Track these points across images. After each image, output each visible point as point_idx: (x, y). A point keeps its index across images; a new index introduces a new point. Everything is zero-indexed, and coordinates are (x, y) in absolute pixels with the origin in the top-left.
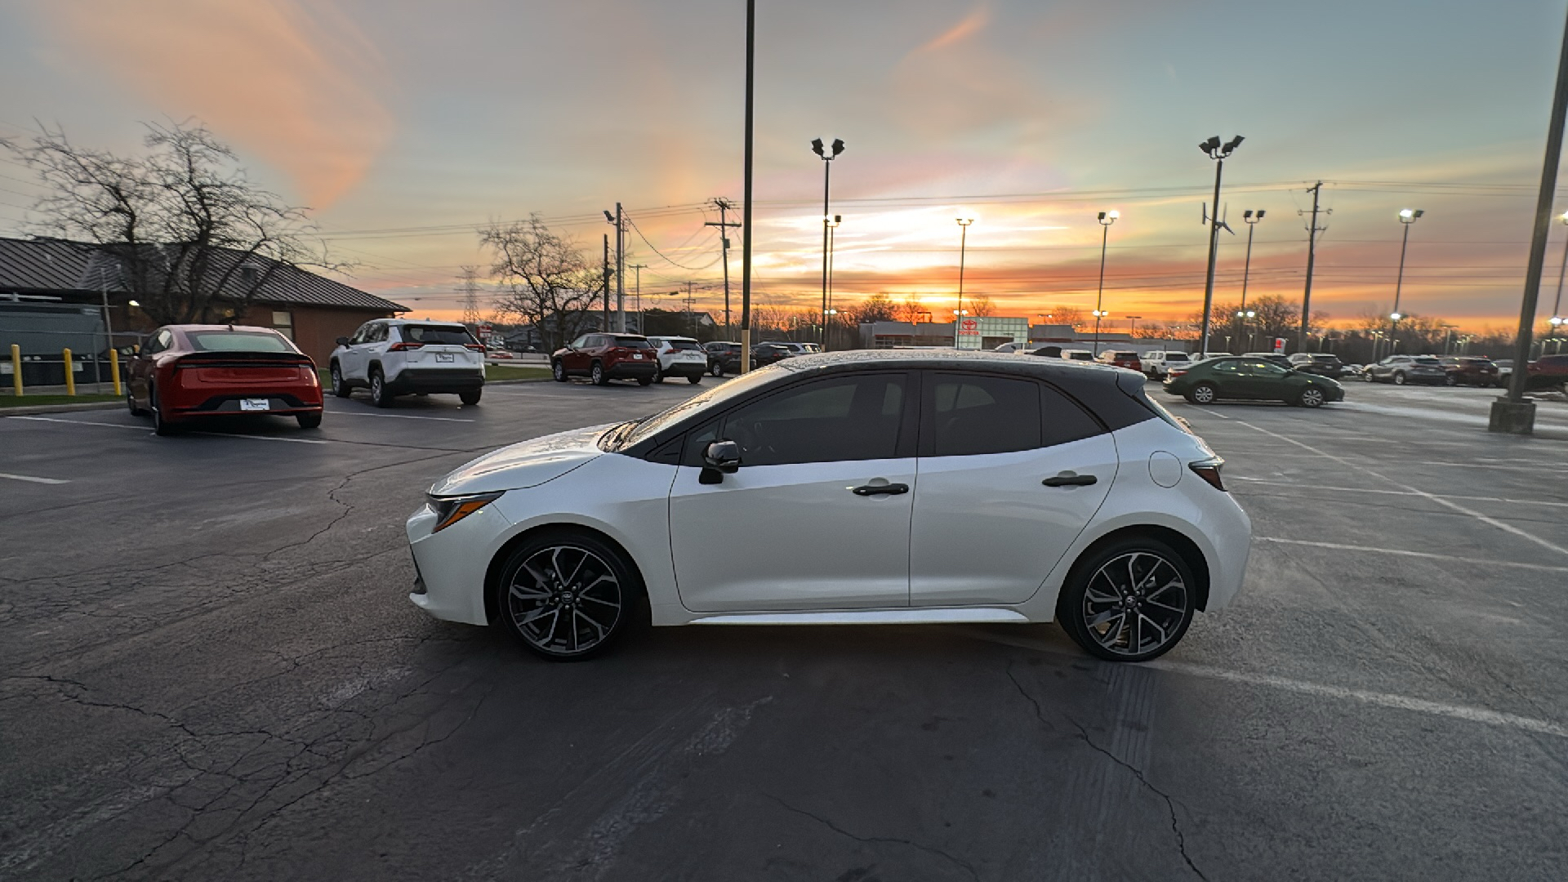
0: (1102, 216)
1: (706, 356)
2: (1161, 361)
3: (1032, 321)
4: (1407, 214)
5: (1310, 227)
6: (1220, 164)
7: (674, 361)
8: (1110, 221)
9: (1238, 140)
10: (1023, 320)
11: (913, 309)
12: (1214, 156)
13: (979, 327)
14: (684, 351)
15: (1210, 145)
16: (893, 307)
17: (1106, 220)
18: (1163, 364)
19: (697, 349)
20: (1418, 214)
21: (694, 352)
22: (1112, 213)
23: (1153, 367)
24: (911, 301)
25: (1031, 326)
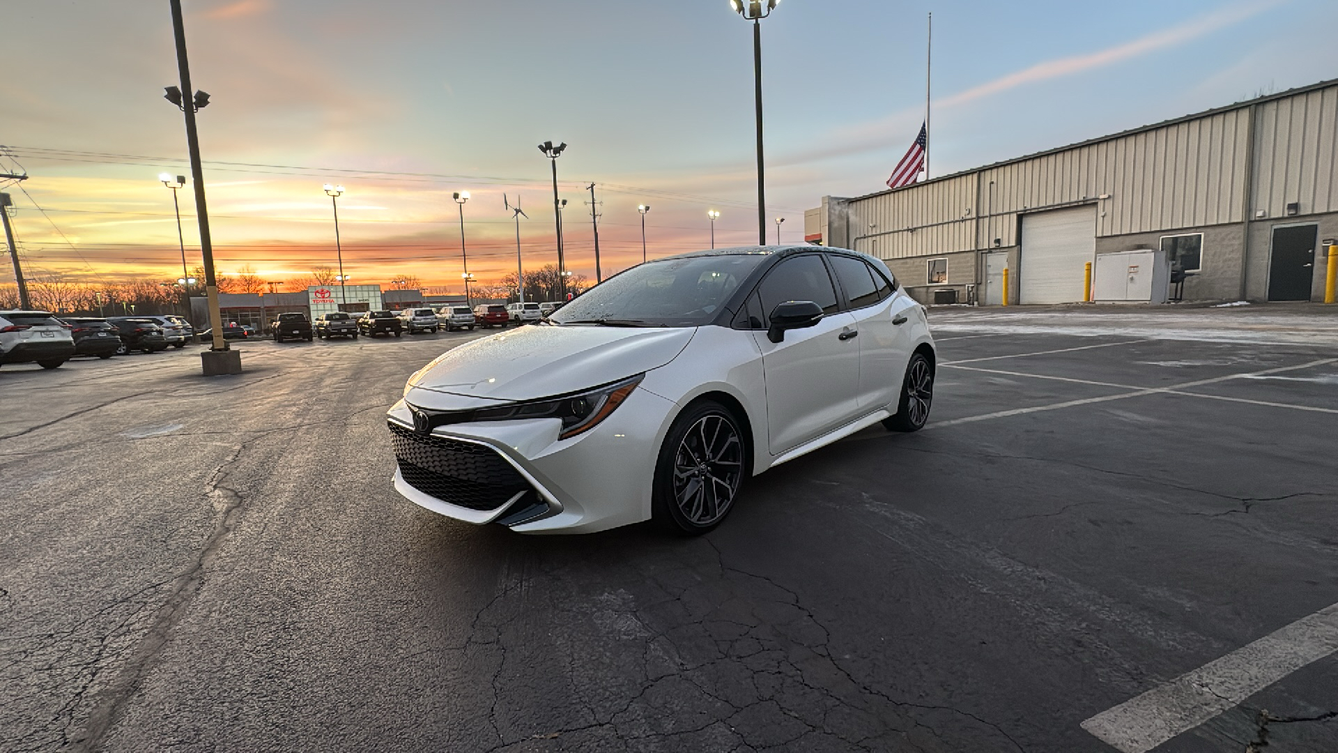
0: (456, 196)
1: (69, 332)
2: (522, 310)
3: (383, 289)
4: (642, 207)
5: (592, 213)
6: (554, 162)
7: (18, 341)
8: (463, 201)
9: (563, 146)
10: (376, 287)
11: (249, 282)
12: (549, 155)
13: (333, 295)
14: (34, 328)
15: (547, 147)
16: (224, 279)
17: (460, 199)
18: (524, 312)
19: (54, 324)
20: (647, 208)
21: (51, 328)
22: (464, 194)
23: (516, 316)
24: (246, 274)
25: (383, 292)
